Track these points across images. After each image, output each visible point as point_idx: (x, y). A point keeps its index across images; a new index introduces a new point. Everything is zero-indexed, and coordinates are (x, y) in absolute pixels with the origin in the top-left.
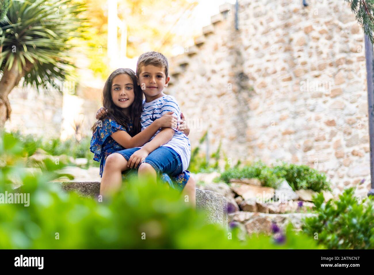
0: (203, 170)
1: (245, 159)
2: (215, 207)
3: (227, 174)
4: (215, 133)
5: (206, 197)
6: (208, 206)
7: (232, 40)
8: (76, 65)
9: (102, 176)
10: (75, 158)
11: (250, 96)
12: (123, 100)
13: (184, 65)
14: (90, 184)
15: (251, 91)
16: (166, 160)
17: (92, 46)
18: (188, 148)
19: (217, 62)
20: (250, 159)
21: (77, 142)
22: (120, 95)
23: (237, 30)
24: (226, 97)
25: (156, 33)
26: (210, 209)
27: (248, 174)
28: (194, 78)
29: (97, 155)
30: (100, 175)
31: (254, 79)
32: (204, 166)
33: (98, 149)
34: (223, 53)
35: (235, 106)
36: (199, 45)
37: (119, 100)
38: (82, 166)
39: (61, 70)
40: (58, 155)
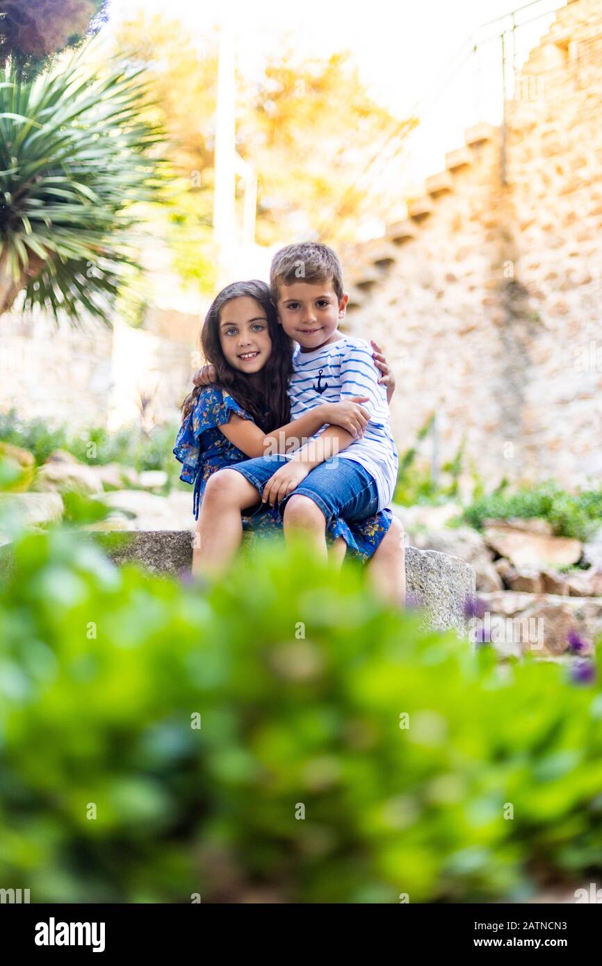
0: (422, 499)
1: (519, 474)
2: (446, 588)
3: (476, 510)
4: (452, 416)
5: (428, 565)
6: (433, 585)
7: (494, 207)
8: (141, 263)
9: (197, 517)
10: (139, 472)
11: (532, 333)
12: (246, 356)
13: (384, 263)
14: (171, 536)
15: (534, 323)
16: (346, 492)
17: (179, 220)
18: (392, 463)
19: (459, 258)
20: (530, 474)
21: (145, 434)
22: (237, 346)
23: (505, 185)
24: (477, 337)
25: (322, 190)
26: (437, 591)
27: (524, 508)
28: (407, 293)
29: (188, 469)
30: (194, 514)
31: (540, 296)
32: (427, 490)
33: (192, 455)
34: (473, 236)
35: (497, 356)
36: (419, 218)
37: (239, 356)
38: (154, 490)
39: (108, 274)
40: (102, 465)
